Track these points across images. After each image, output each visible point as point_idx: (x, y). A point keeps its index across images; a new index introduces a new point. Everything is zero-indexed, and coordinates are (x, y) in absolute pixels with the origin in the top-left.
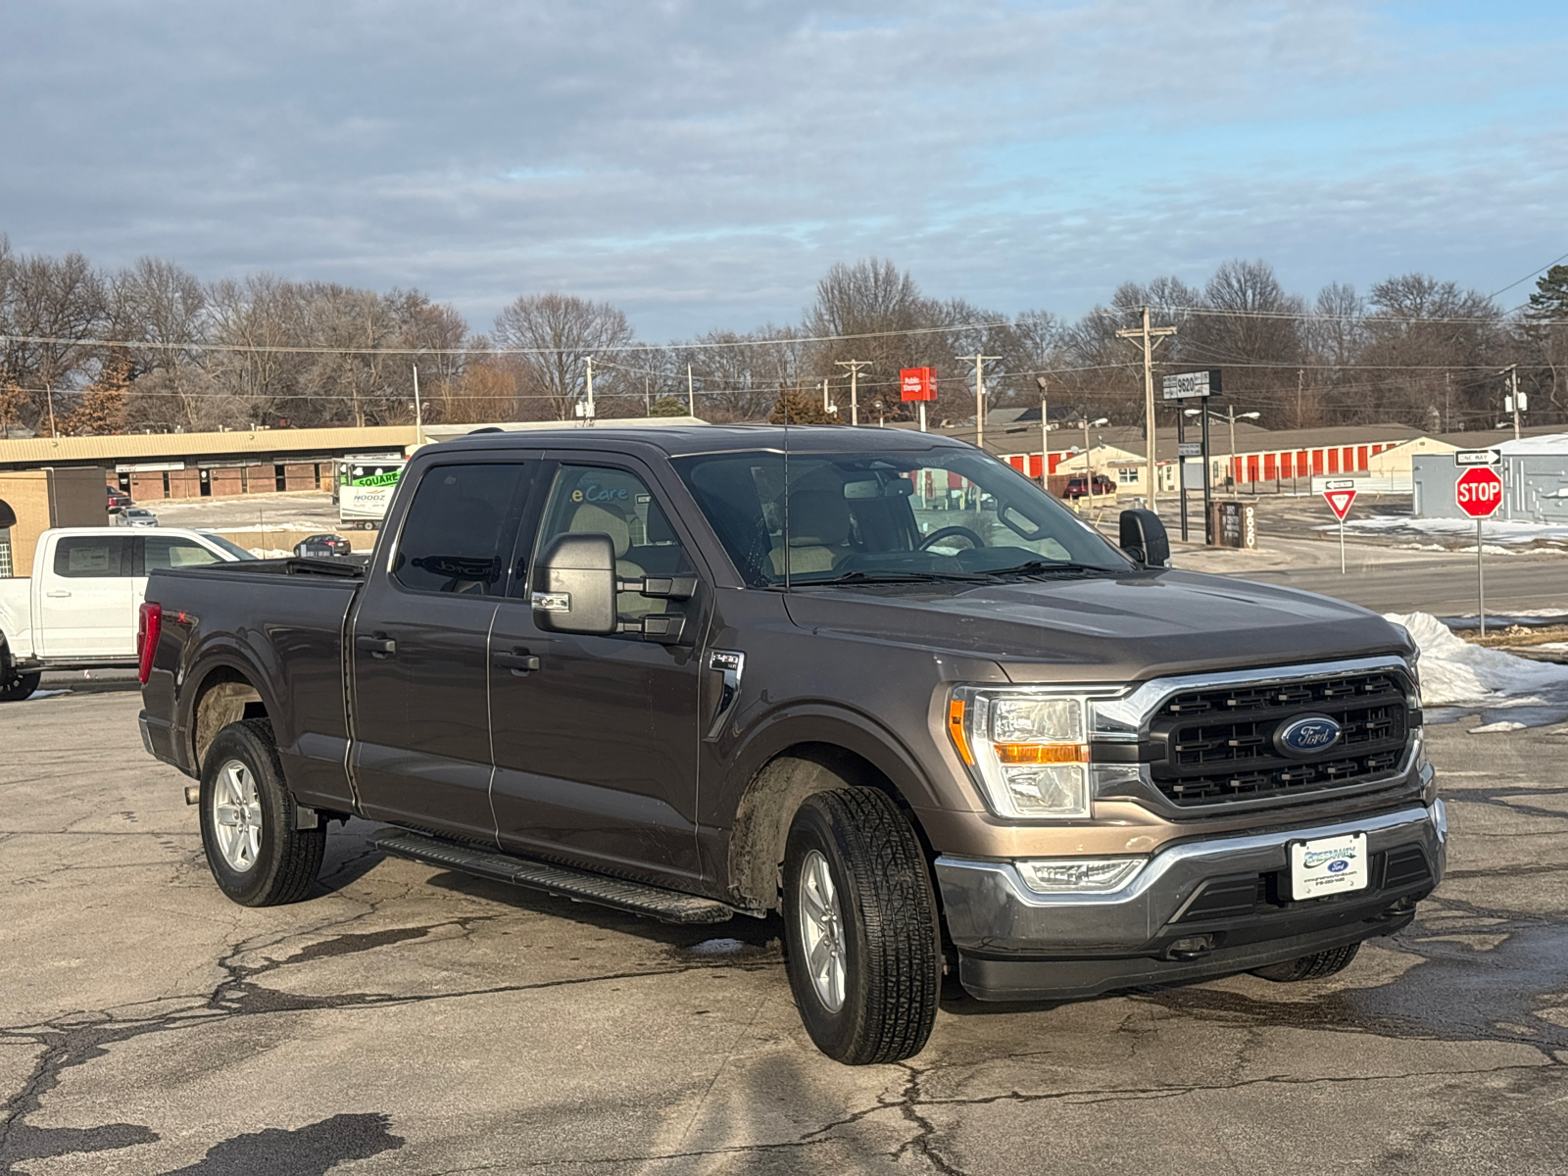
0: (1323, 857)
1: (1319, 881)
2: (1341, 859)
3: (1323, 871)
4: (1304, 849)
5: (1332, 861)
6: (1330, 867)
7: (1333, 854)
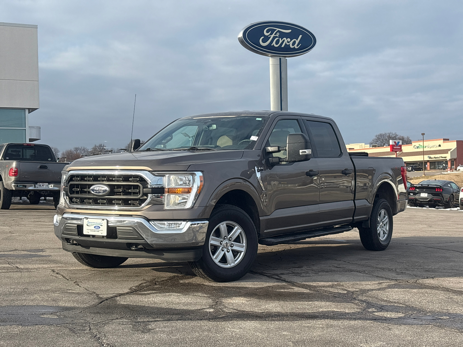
0: (93, 224)
1: (92, 230)
2: (98, 225)
3: (92, 228)
4: (87, 221)
5: (95, 225)
6: (95, 227)
7: (96, 224)
